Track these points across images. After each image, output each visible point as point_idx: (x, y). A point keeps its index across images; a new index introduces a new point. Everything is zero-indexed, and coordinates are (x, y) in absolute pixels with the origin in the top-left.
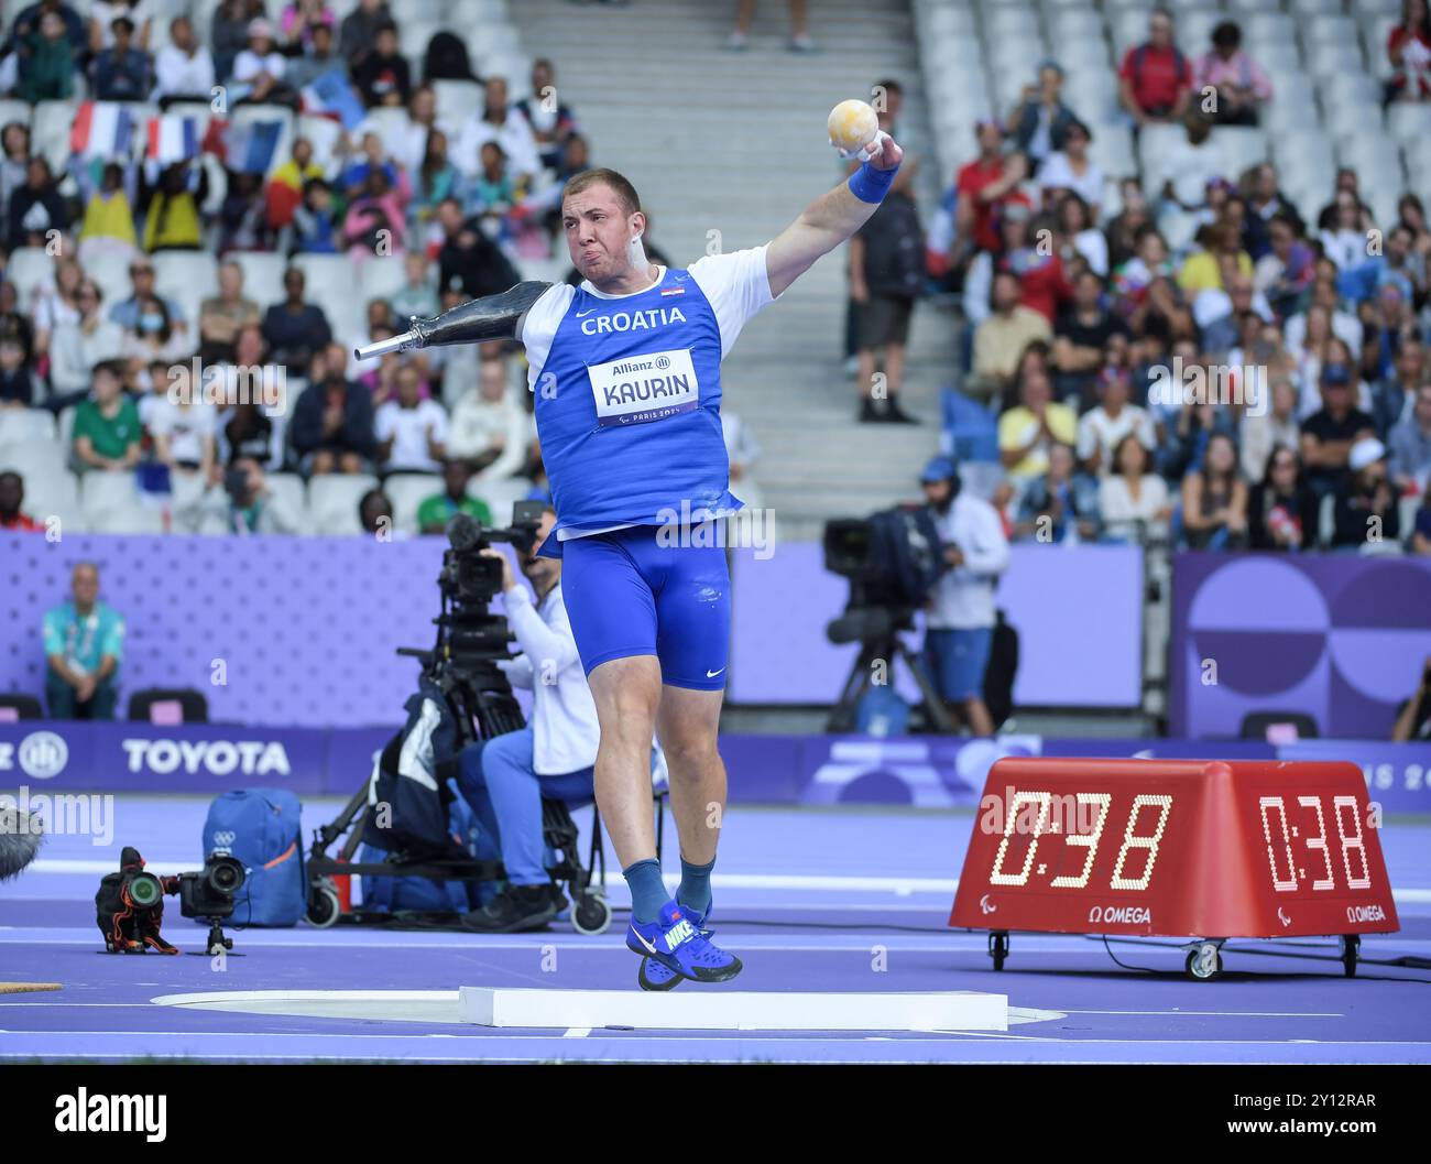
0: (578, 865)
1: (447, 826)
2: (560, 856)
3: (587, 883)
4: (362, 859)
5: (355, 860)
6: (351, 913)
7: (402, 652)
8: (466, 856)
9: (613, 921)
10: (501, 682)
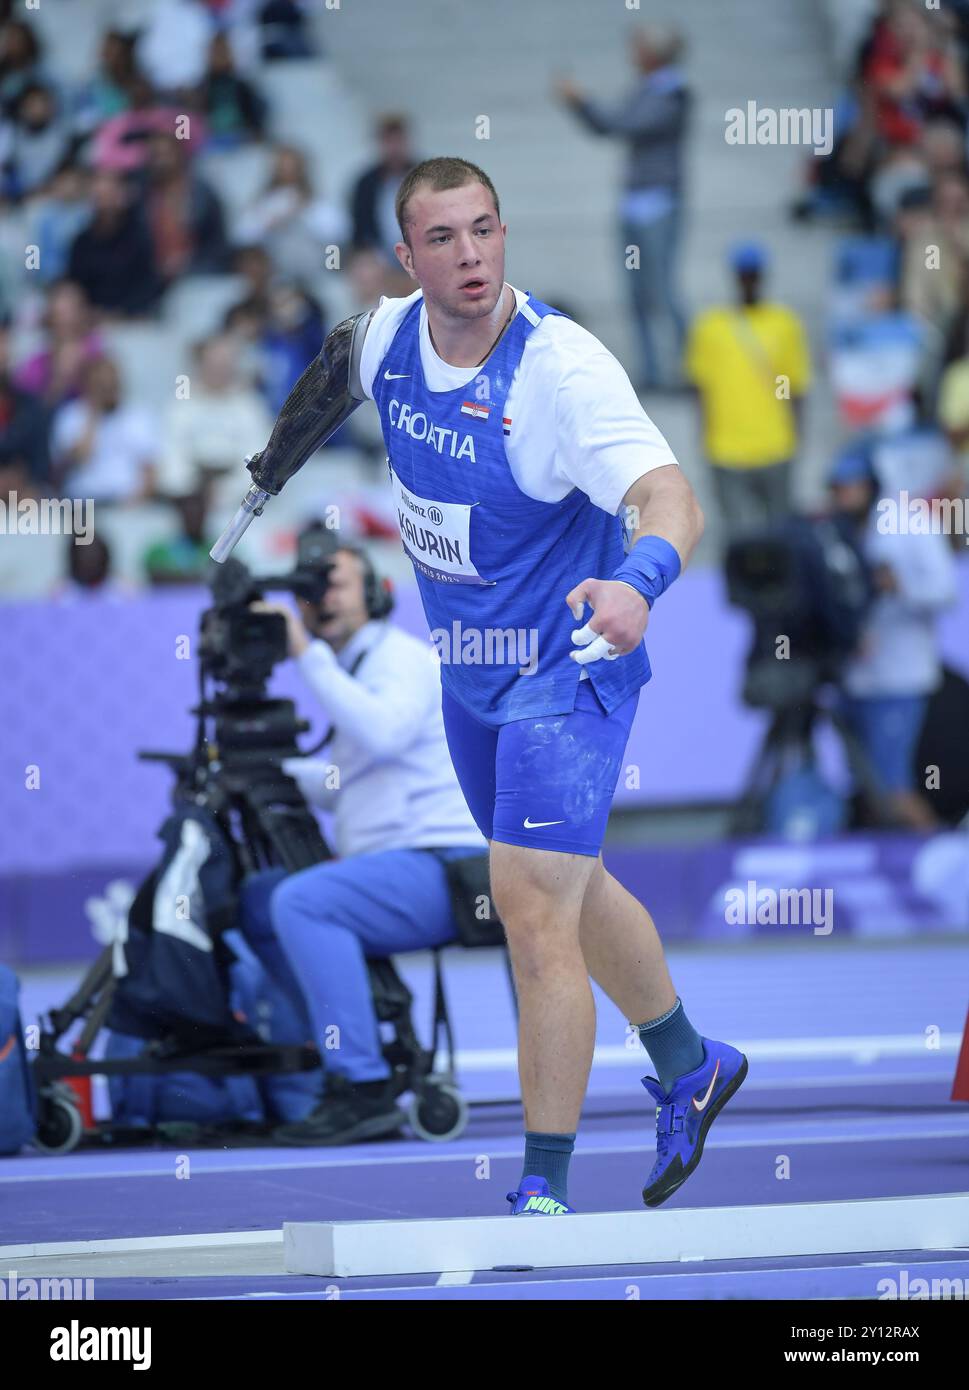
0: (416, 1043)
1: (227, 1000)
2: (388, 1032)
3: (429, 1069)
4: (109, 1050)
5: (97, 1054)
6: (95, 1131)
7: (148, 757)
8: (255, 1040)
9: (473, 1121)
10: (290, 791)
